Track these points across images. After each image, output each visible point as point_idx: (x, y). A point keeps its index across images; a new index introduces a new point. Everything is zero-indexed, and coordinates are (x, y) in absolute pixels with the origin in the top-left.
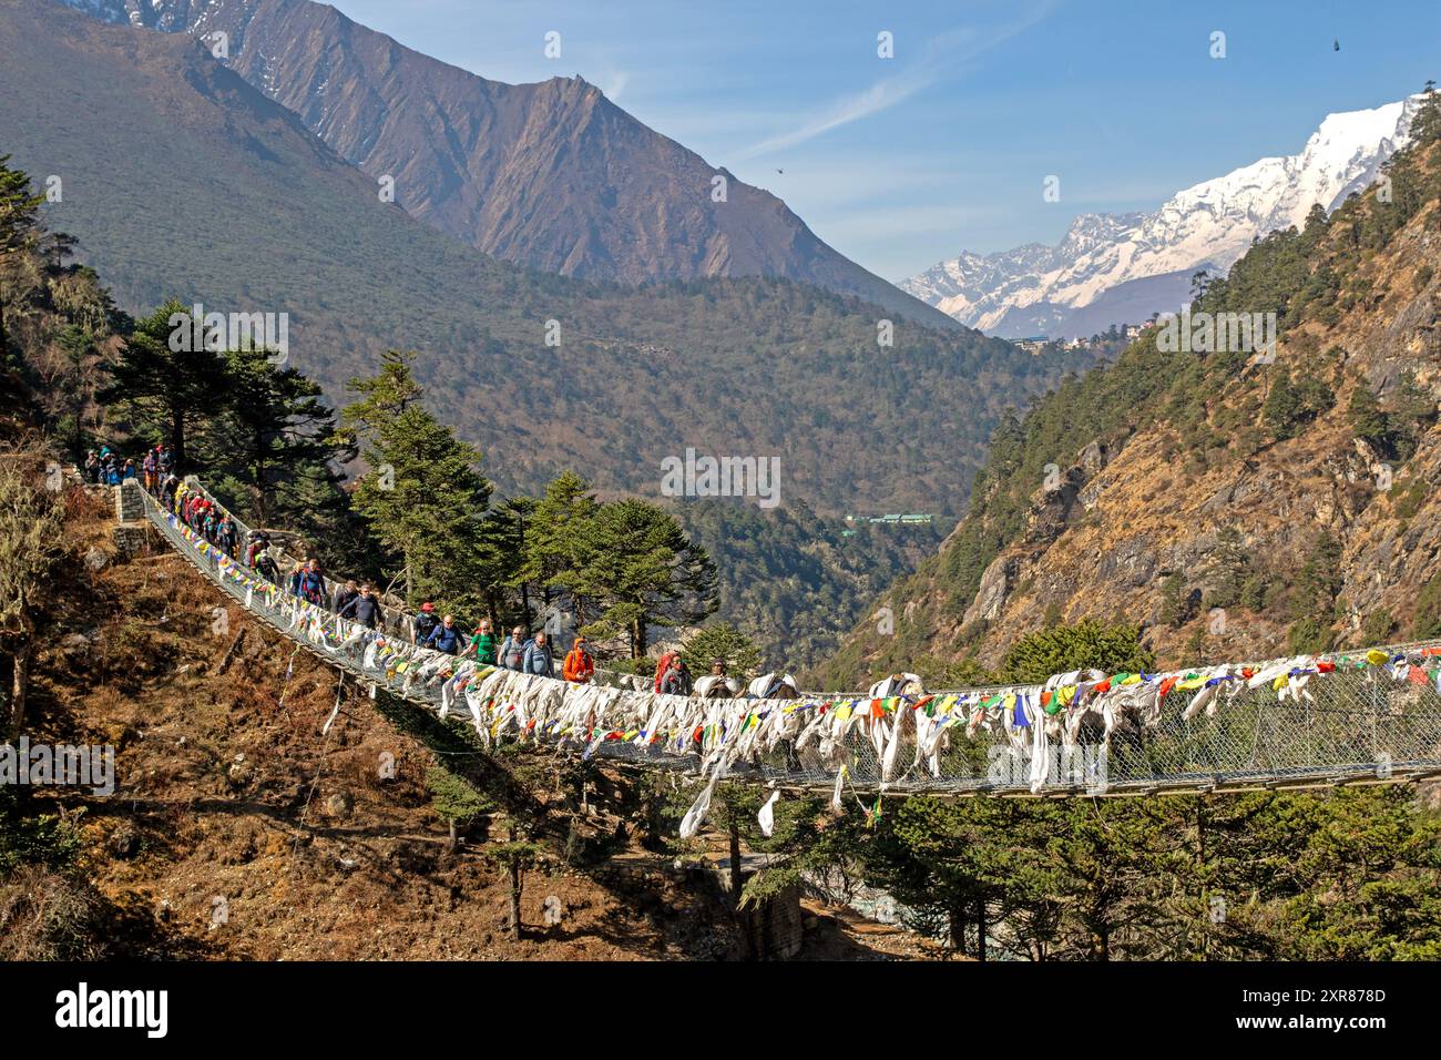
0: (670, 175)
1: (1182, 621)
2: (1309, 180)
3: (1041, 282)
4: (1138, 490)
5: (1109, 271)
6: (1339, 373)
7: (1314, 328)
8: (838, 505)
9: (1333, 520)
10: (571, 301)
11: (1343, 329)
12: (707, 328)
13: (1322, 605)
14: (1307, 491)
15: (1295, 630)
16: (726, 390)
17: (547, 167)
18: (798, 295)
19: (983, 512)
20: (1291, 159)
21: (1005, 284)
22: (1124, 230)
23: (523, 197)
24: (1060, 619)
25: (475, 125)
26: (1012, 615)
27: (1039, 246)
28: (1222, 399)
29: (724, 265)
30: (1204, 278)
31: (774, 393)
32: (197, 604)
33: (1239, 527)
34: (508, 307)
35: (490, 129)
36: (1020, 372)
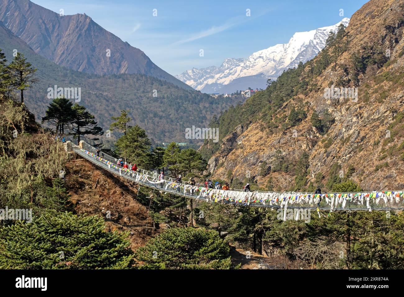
0: (111, 43)
1: (266, 175)
2: (290, 51)
3: (215, 77)
4: (254, 139)
5: (234, 74)
6: (308, 109)
7: (301, 96)
8: (160, 140)
9: (306, 148)
10: (83, 79)
11: (309, 97)
12: (122, 88)
13: (303, 171)
14: (300, 140)
15: (296, 178)
16: (128, 106)
17: (75, 40)
18: (149, 79)
19: (207, 144)
20: (285, 45)
21: (205, 77)
22: (239, 63)
23: (68, 48)
24: (232, 174)
25: (54, 27)
26: (218, 172)
27: (215, 67)
28: (276, 114)
29: (126, 70)
30: (270, 81)
31: (141, 107)
32: (87, 172)
33: (281, 150)
34: (65, 80)
35: (58, 28)
36: (211, 103)
